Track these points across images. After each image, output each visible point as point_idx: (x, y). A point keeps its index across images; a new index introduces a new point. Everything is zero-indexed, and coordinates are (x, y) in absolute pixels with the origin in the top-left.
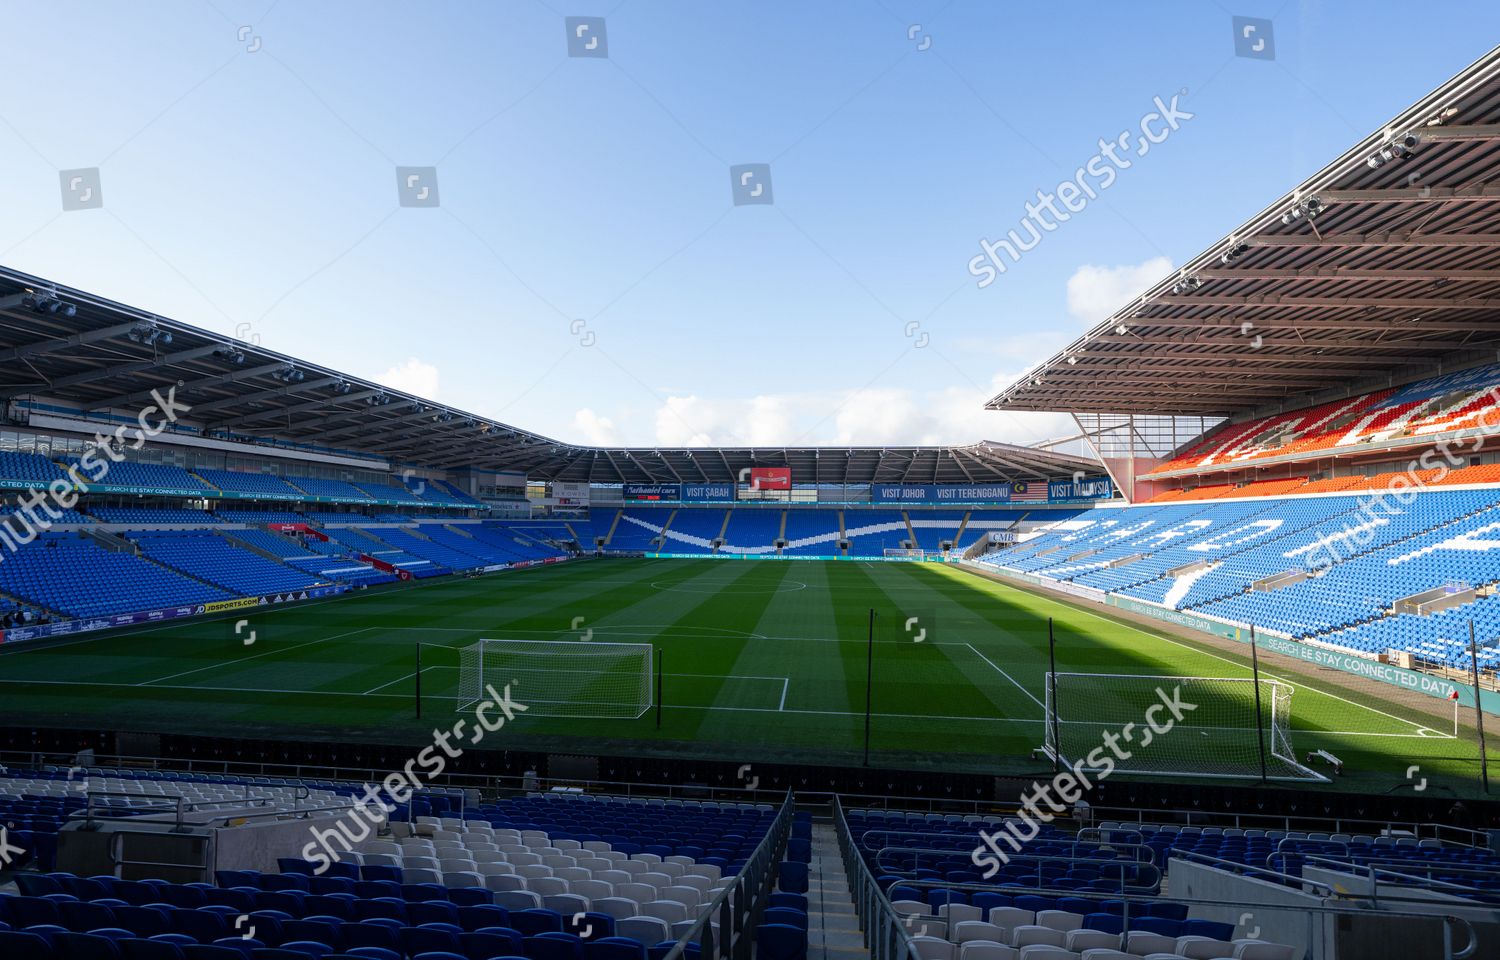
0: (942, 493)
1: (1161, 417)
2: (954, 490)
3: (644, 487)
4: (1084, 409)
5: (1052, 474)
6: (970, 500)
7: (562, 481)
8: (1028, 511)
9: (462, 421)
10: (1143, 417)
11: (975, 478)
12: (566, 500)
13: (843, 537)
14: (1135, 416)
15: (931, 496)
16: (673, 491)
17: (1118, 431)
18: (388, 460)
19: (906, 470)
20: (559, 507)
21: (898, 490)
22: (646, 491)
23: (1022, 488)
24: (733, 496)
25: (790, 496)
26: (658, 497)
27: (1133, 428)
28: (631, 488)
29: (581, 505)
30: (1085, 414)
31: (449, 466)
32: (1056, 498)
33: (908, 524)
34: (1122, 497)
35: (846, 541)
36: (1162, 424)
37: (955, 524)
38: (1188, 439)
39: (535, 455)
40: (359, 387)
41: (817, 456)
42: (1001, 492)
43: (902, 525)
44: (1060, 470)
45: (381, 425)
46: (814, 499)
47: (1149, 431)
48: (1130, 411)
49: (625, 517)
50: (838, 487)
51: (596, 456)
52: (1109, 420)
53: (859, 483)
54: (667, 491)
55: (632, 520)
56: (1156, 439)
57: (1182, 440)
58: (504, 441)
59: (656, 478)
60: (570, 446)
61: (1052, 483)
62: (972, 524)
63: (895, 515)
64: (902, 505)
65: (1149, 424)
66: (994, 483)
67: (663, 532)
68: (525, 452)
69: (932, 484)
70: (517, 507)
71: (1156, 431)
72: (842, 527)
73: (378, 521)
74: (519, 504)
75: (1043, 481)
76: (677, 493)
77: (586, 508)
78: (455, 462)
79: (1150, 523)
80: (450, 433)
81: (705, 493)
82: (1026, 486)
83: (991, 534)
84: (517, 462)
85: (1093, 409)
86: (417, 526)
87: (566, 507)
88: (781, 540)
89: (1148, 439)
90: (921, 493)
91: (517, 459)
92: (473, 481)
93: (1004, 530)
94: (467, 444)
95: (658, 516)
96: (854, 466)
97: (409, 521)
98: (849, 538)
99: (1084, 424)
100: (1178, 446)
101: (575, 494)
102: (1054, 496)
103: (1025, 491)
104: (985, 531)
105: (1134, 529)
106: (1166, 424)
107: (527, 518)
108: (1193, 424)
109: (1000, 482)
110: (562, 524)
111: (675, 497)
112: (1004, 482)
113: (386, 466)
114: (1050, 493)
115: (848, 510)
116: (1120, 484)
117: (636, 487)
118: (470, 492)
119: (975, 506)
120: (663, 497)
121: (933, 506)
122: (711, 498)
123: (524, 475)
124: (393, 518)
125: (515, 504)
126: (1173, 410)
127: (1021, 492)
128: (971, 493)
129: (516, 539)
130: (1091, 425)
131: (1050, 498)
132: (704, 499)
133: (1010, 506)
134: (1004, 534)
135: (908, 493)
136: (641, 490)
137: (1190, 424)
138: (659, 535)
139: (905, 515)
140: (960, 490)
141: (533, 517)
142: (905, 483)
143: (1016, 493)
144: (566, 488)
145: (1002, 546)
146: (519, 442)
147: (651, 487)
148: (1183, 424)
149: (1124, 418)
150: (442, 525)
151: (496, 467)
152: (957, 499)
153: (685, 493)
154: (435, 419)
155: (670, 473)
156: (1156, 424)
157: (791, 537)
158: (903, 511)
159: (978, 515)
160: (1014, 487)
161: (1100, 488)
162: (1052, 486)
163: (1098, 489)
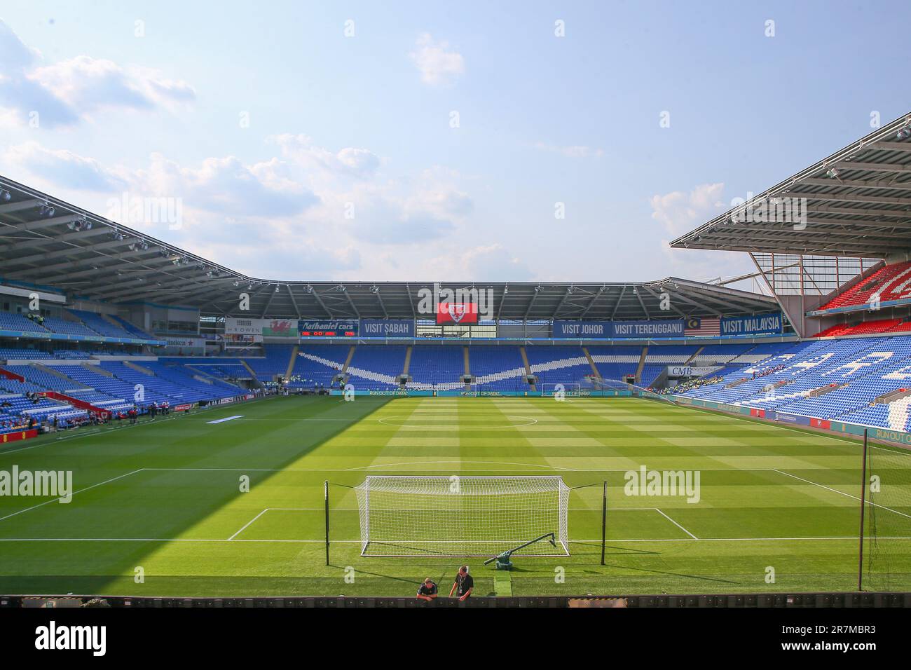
0: (620, 329)
1: (827, 257)
2: (631, 326)
3: (320, 323)
4: (760, 249)
5: (724, 310)
6: (647, 336)
7: (235, 317)
8: (702, 346)
9: (156, 250)
10: (811, 257)
11: (651, 314)
12: (239, 337)
13: (528, 372)
14: (804, 257)
15: (609, 332)
16: (351, 327)
17: (789, 270)
18: (64, 293)
19: (587, 305)
20: (231, 344)
21: (578, 326)
22: (322, 327)
23: (695, 324)
24: (412, 332)
25: (470, 331)
26: (334, 333)
27: (803, 268)
28: (306, 324)
29: (255, 341)
30: (761, 254)
31: (122, 300)
32: (728, 333)
33: (590, 359)
34: (794, 332)
35: (532, 377)
36: (827, 264)
37: (635, 359)
38: (850, 278)
39: (213, 288)
40: (63, 210)
41: (506, 291)
42: (676, 328)
43: (583, 361)
44: (734, 306)
45: (68, 253)
46: (493, 335)
47: (817, 270)
48: (800, 252)
49: (302, 354)
50: (519, 323)
51: (277, 290)
52: (783, 260)
53: (538, 319)
54: (345, 327)
55: (309, 357)
56: (822, 278)
57: (845, 279)
58: (187, 273)
59: (334, 313)
60: (251, 279)
61: (723, 319)
62: (650, 359)
63: (575, 351)
64: (581, 341)
65: (816, 264)
66: (669, 319)
67: (345, 369)
68: (205, 285)
69: (609, 320)
70: (190, 343)
71: (821, 270)
72: (526, 362)
73: (58, 357)
74: (192, 340)
75: (715, 317)
76: (355, 330)
77: (259, 344)
78: (130, 295)
79: (829, 355)
80: (138, 264)
81: (383, 328)
82: (699, 323)
83: (671, 369)
84: (194, 295)
85: (768, 249)
86: (97, 363)
87: (238, 344)
88: (468, 376)
89: (816, 278)
90: (599, 329)
91: (194, 293)
92: (147, 316)
93: (683, 364)
94: (149, 276)
95: (336, 352)
96: (539, 302)
97: (88, 358)
98: (535, 374)
99: (760, 263)
100: (841, 284)
101: (248, 330)
102: (725, 331)
103: (698, 327)
104: (665, 365)
105: (815, 361)
106: (830, 264)
107: (201, 355)
108: (854, 264)
109: (674, 318)
110: (237, 361)
111: (352, 333)
112: (678, 318)
113: (62, 299)
114: (722, 329)
115: (529, 346)
116: (792, 320)
117: (312, 323)
118: (144, 327)
119: (650, 341)
120: (341, 333)
121: (611, 341)
122: (390, 334)
123: (197, 310)
124: (72, 354)
125: (189, 340)
126: (838, 251)
127: (695, 328)
128: (647, 329)
129: (196, 377)
130: (766, 263)
131: (722, 333)
132: (383, 334)
133: (685, 341)
134: (683, 368)
135: (587, 329)
136: (317, 326)
137: (851, 264)
138: (340, 372)
139: (585, 350)
140: (637, 326)
141: (207, 354)
142: (584, 320)
143: (690, 329)
144: (239, 323)
145: (682, 379)
146: (205, 274)
147: (328, 323)
148: (845, 264)
149: (794, 258)
150: (121, 363)
151: (169, 301)
152: (634, 335)
153: (363, 329)
154: (131, 247)
155: (350, 307)
156: (822, 264)
157: (476, 373)
158: (583, 346)
159: (654, 350)
160: (688, 323)
161: (770, 323)
162: (724, 323)
163: (768, 324)
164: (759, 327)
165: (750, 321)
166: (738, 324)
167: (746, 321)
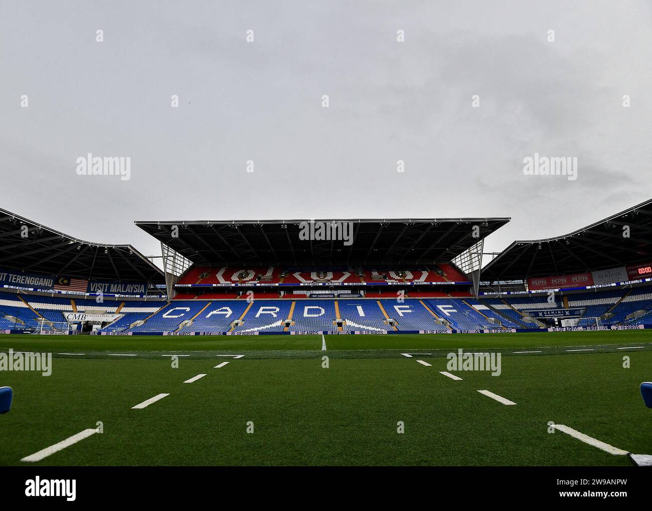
23: (66, 281)
52: (170, 251)
56: (179, 266)
62: (35, 306)
71: (179, 262)
82: (69, 281)
83: (66, 315)
99: (164, 250)
102: (92, 290)
103: (67, 284)
114: (89, 288)
127: (65, 284)
128: (20, 279)
130: (166, 252)
131: (88, 291)
134: (77, 315)
137: (187, 262)
143: (58, 284)
149: (174, 252)
152: (6, 283)
156: (180, 259)
160: (59, 280)
161: (135, 288)
162: (92, 284)
163: (134, 289)
164: (125, 290)
165: (116, 285)
166: (105, 286)
167: (112, 285)
